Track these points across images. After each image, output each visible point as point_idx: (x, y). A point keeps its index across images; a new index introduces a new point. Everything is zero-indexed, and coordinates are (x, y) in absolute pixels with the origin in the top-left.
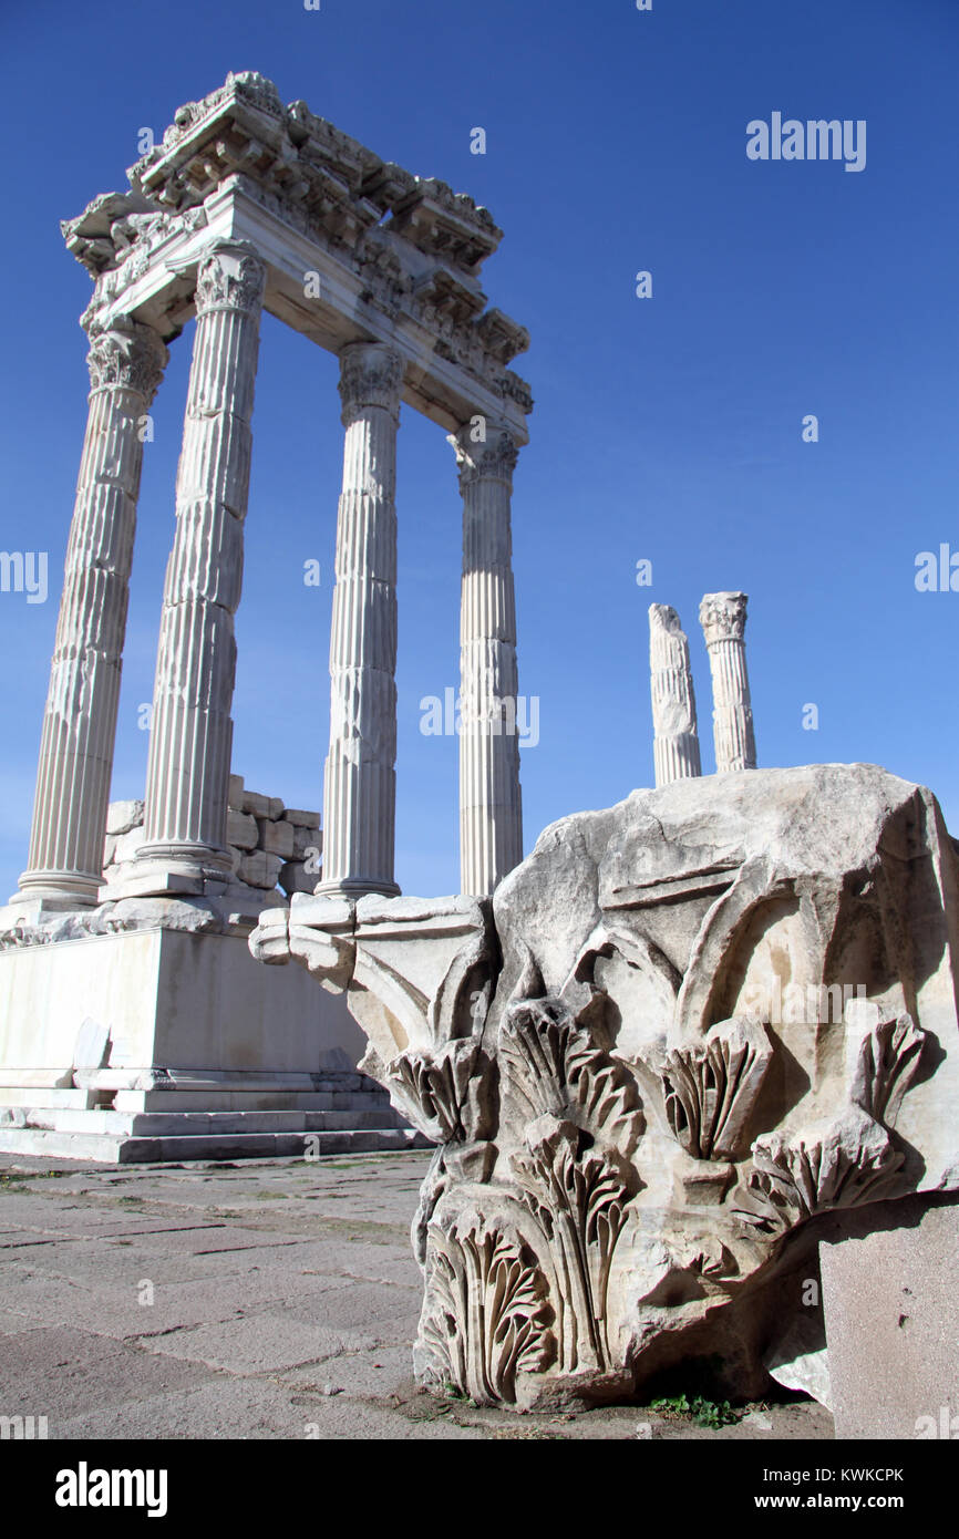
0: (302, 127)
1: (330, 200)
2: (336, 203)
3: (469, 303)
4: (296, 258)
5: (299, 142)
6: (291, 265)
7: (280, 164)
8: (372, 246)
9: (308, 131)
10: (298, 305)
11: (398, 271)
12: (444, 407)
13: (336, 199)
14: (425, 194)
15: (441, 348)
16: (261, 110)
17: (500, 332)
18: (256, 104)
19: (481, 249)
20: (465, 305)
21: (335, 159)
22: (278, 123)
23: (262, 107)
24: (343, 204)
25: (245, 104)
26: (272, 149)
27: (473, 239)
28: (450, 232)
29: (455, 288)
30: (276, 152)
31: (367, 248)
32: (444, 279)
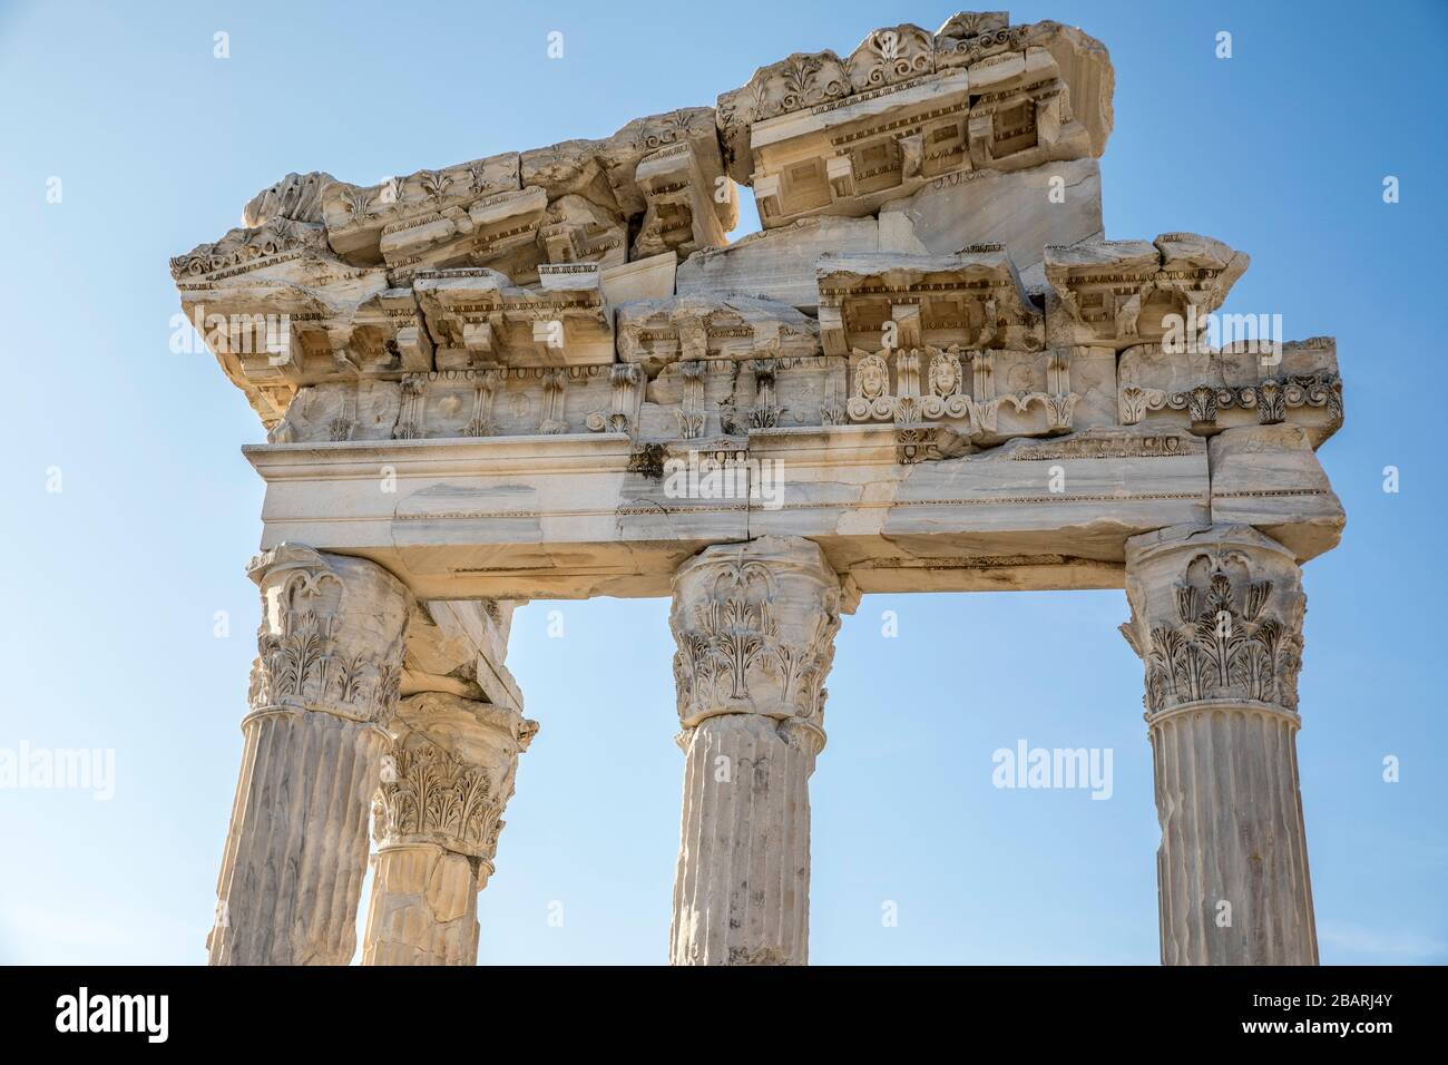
0: (355, 228)
1: (476, 322)
2: (495, 316)
3: (961, 286)
4: (441, 491)
5: (369, 257)
6: (425, 517)
7: (341, 330)
8: (653, 327)
9: (370, 225)
10: (512, 569)
11: (744, 332)
12: (1027, 561)
13: (490, 308)
14: (748, 119)
15: (919, 444)
16: (241, 271)
17: (1111, 287)
18: (234, 267)
19: (1021, 99)
20: (956, 295)
21: (466, 226)
22: (294, 264)
23: (245, 264)
24: (510, 307)
25: (203, 287)
26: (307, 318)
27: (974, 100)
28: (892, 134)
29: (894, 283)
30: (318, 317)
31: (646, 339)
32: (848, 284)
